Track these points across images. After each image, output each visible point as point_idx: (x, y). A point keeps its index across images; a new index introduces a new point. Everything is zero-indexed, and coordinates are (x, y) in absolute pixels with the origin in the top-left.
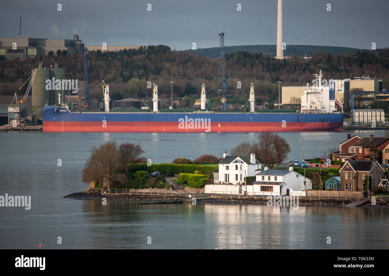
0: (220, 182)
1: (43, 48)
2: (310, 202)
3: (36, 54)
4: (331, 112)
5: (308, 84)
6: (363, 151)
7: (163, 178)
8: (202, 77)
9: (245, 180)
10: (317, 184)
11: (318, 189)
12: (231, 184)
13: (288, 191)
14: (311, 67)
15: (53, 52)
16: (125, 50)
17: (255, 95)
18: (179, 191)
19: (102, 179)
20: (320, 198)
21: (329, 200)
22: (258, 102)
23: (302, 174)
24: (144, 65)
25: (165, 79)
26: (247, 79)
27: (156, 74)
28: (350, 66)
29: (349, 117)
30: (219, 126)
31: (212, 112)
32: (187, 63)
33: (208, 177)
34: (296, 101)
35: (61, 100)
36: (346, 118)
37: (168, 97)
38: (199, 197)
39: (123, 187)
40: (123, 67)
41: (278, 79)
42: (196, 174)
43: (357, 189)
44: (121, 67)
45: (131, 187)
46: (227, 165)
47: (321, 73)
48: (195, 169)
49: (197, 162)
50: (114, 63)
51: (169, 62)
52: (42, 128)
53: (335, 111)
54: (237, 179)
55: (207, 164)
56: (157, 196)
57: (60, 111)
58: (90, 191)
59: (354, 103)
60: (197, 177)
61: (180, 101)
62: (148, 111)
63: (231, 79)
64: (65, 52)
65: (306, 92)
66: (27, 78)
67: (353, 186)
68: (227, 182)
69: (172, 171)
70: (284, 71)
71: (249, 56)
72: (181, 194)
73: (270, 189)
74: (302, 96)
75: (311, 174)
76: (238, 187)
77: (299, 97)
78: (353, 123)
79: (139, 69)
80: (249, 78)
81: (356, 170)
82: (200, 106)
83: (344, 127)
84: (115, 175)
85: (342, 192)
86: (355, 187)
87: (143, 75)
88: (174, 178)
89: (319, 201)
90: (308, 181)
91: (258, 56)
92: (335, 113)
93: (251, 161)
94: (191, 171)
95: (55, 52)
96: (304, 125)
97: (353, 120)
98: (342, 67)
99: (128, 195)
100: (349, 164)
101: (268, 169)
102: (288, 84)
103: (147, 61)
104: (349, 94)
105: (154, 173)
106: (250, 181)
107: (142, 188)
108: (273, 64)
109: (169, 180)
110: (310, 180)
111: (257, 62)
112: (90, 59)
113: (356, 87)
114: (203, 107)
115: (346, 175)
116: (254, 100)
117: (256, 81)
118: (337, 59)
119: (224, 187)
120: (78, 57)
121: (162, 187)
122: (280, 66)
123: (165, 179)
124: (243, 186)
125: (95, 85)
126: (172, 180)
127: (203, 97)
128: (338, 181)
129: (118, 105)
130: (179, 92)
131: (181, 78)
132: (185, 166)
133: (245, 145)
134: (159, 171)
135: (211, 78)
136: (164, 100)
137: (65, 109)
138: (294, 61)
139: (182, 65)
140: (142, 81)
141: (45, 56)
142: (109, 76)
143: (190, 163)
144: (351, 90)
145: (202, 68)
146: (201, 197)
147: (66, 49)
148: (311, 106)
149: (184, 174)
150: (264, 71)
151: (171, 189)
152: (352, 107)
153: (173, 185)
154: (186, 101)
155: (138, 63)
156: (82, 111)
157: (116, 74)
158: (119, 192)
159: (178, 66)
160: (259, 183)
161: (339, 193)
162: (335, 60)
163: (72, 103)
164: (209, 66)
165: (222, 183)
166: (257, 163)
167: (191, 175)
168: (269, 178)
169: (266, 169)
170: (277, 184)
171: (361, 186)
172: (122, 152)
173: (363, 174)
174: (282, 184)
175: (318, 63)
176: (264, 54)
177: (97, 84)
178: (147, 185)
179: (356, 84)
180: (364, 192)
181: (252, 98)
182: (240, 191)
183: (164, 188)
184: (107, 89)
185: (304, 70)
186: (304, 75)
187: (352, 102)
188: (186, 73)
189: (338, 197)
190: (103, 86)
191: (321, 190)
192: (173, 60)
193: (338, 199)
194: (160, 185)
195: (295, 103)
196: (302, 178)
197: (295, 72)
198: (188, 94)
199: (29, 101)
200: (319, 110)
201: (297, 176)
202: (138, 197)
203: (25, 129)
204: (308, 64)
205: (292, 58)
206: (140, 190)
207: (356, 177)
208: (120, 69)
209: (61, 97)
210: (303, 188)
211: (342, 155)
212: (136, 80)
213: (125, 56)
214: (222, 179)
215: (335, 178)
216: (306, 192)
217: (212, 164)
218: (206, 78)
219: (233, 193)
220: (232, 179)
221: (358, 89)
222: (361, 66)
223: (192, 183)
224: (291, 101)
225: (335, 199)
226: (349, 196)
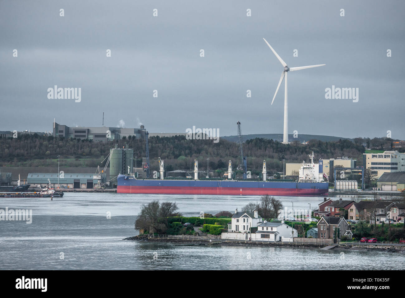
0: (232, 231)
1: (119, 134)
2: (296, 246)
3: (114, 138)
4: (320, 182)
5: (304, 162)
6: (335, 210)
7: (192, 228)
8: (230, 156)
9: (250, 230)
10: (301, 233)
11: (301, 237)
12: (240, 232)
13: (280, 238)
14: (307, 150)
15: (126, 137)
16: (176, 136)
17: (267, 169)
18: (203, 237)
19: (149, 227)
20: (303, 243)
21: (309, 245)
22: (269, 174)
23: (291, 226)
24: (189, 146)
25: (203, 157)
26: (261, 158)
27: (197, 153)
28: (334, 149)
29: (333, 185)
30: (241, 191)
31: (236, 180)
32: (220, 146)
33: (225, 227)
34: (296, 173)
35: (130, 171)
36: (331, 186)
37: (206, 169)
38: (217, 241)
39: (164, 233)
40: (175, 148)
41: (283, 158)
42: (216, 225)
43: (329, 238)
44: (173, 148)
45: (169, 234)
46: (238, 219)
47: (313, 154)
48: (215, 221)
49: (217, 216)
50: (168, 145)
51: (207, 145)
52: (116, 191)
53: (323, 181)
54: (244, 229)
55: (224, 217)
56: (187, 240)
57: (129, 178)
58: (140, 236)
59: (336, 176)
60: (216, 227)
61: (214, 173)
62: (191, 179)
63: (251, 157)
64: (134, 137)
65: (302, 167)
66: (107, 155)
67: (326, 235)
68: (237, 231)
69: (198, 223)
70: (288, 153)
71: (264, 141)
72: (204, 239)
73: (268, 236)
74: (300, 170)
75: (297, 226)
76: (245, 234)
77: (298, 171)
78: (336, 190)
79: (186, 149)
80: (263, 157)
81: (329, 224)
82: (228, 176)
83: (330, 192)
84: (158, 225)
85: (318, 239)
86: (328, 236)
87: (189, 154)
88: (200, 228)
89: (302, 245)
90: (295, 231)
91: (270, 142)
92: (322, 182)
93: (255, 216)
94: (212, 222)
95: (127, 137)
96: (301, 191)
97: (335, 187)
98: (329, 150)
99: (167, 239)
100: (324, 219)
101: (266, 222)
102: (291, 162)
103: (191, 144)
104: (333, 169)
105: (186, 224)
106: (254, 230)
107: (177, 234)
108: (280, 147)
109: (196, 229)
110: (296, 231)
111: (269, 145)
112: (152, 142)
113: (338, 164)
114: (229, 177)
115: (322, 227)
116: (266, 173)
117: (268, 159)
118: (325, 145)
119: (236, 234)
120: (143, 141)
121: (191, 234)
122: (285, 149)
123: (193, 228)
124: (248, 234)
125: (155, 160)
126: (198, 229)
127: (230, 170)
128: (316, 231)
129: (170, 174)
130: (213, 166)
131: (215, 157)
132: (208, 219)
133: (252, 205)
134: (190, 222)
135: (237, 157)
136: (203, 172)
137: (133, 177)
138: (295, 145)
139: (216, 147)
140: (188, 158)
141: (120, 140)
142: (165, 154)
143: (212, 217)
144: (335, 166)
145: (230, 149)
146: (218, 241)
147: (135, 135)
148: (306, 177)
149: (207, 225)
150: (273, 152)
151: (198, 235)
152: (335, 179)
153: (199, 233)
154: (218, 172)
155: (185, 145)
156: (145, 179)
157: (169, 153)
158: (160, 237)
159: (213, 148)
160: (260, 232)
161: (317, 240)
162: (324, 145)
163: (138, 173)
164: (235, 148)
165: (234, 232)
166: (259, 217)
167: (212, 225)
168: (267, 228)
169: (265, 222)
170: (273, 233)
171: (332, 235)
172: (163, 209)
173: (334, 227)
174: (276, 233)
175: (312, 147)
176: (274, 140)
177: (156, 160)
178: (180, 232)
179: (338, 162)
180: (334, 240)
181: (264, 171)
182: (247, 237)
183: (192, 235)
184: (162, 163)
185: (302, 152)
186: (302, 156)
187: (335, 175)
188: (218, 153)
189: (316, 243)
190: (159, 161)
191: (304, 237)
192: (209, 144)
193: (315, 244)
194: (189, 233)
195: (295, 175)
196: (290, 229)
197: (296, 153)
198: (220, 168)
199: (108, 171)
200: (311, 180)
201: (287, 227)
202: (174, 241)
203: (105, 191)
204: (305, 147)
205: (294, 144)
206: (175, 236)
207: (329, 229)
208: (172, 149)
209: (130, 169)
210: (292, 236)
211: (320, 213)
212: (184, 157)
213: (176, 140)
214: (234, 228)
215: (314, 229)
216: (293, 239)
217: (228, 218)
218: (233, 157)
219: (241, 239)
220: (241, 229)
221: (340, 166)
222: (342, 150)
223: (213, 231)
224: (293, 174)
225: (313, 244)
226: (323, 242)
